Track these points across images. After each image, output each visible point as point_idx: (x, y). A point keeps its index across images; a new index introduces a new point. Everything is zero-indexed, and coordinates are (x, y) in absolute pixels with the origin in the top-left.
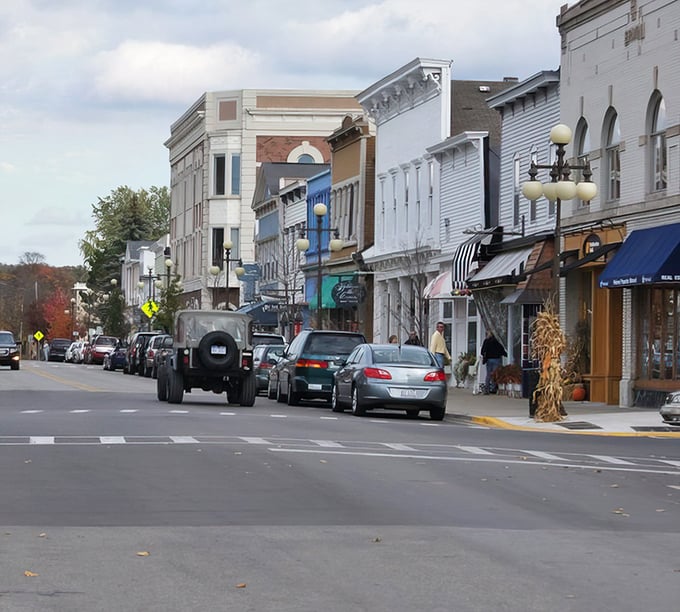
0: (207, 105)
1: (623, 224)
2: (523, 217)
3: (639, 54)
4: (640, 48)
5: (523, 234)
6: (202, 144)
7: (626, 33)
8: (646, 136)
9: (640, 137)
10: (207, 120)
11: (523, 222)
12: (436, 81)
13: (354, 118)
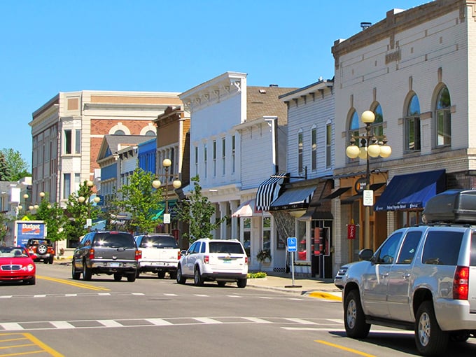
0: (61, 101)
1: (387, 172)
2: (306, 167)
3: (397, 69)
4: (397, 65)
5: (306, 178)
6: (57, 124)
7: (387, 57)
8: (403, 119)
9: (400, 119)
10: (61, 110)
11: (306, 171)
12: (237, 86)
13: (174, 108)
